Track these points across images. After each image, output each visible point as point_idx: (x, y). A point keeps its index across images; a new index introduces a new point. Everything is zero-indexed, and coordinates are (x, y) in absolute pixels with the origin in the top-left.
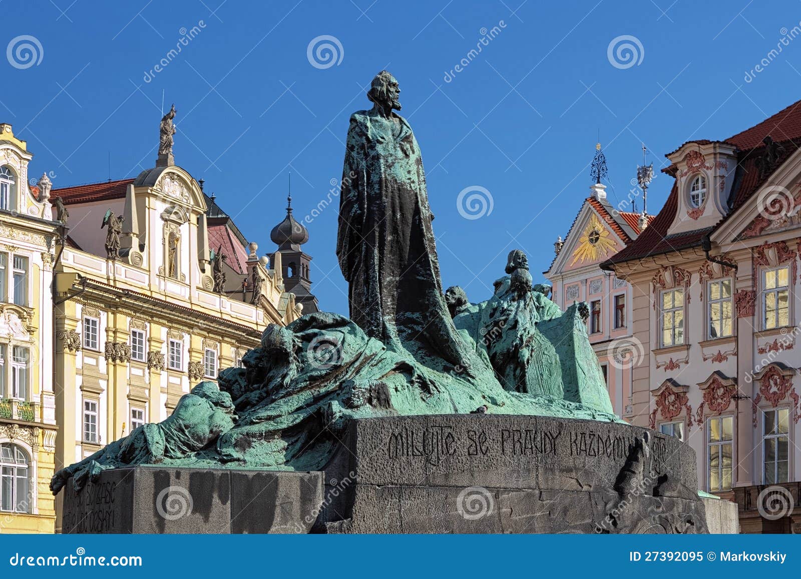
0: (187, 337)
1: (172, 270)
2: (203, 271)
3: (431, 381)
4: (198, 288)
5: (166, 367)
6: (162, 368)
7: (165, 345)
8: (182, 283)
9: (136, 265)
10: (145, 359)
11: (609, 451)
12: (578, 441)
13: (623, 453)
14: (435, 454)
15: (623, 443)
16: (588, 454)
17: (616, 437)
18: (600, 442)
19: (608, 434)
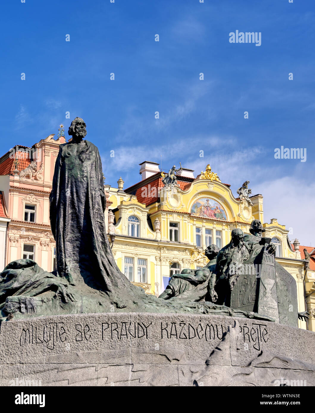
3: (68, 295)
11: (200, 334)
12: (169, 329)
13: (216, 336)
14: (51, 341)
15: (215, 329)
16: (178, 337)
17: (208, 325)
18: (191, 329)
19: (199, 323)
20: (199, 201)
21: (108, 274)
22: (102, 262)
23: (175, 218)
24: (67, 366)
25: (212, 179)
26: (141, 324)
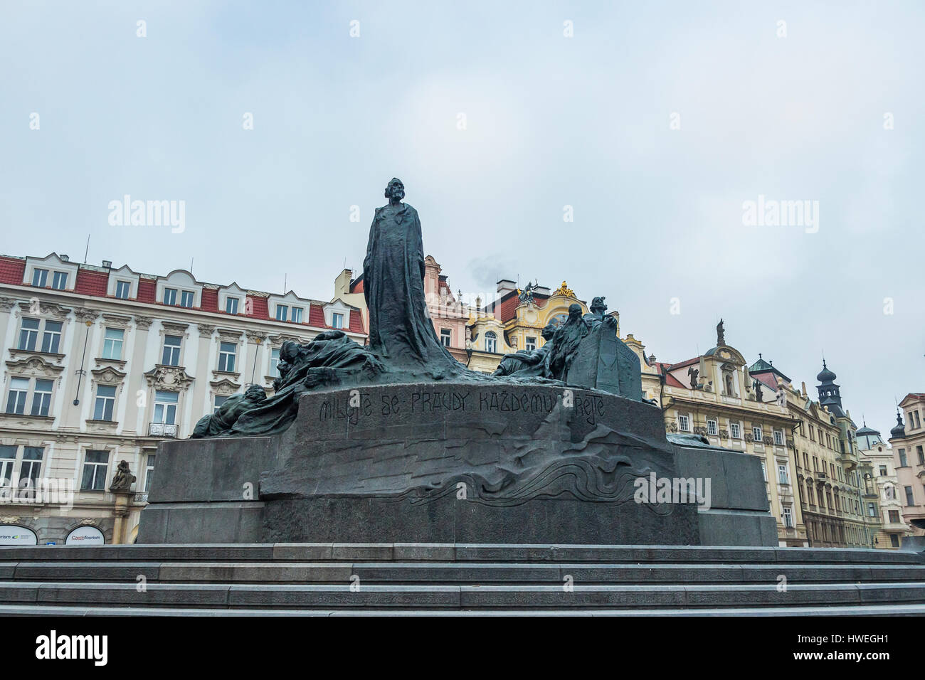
0: (741, 423)
1: (729, 392)
2: (748, 392)
3: (376, 365)
4: (746, 400)
5: (730, 436)
6: (728, 437)
7: (729, 426)
8: (736, 397)
9: (708, 391)
10: (717, 434)
11: (526, 406)
12: (489, 399)
13: (544, 408)
14: (355, 415)
15: (543, 401)
16: (500, 409)
17: (534, 395)
18: (515, 400)
19: (524, 393)
20: (556, 318)
21: (424, 344)
22: (419, 332)
23: (532, 334)
24: (371, 443)
25: (568, 295)
26: (457, 394)
